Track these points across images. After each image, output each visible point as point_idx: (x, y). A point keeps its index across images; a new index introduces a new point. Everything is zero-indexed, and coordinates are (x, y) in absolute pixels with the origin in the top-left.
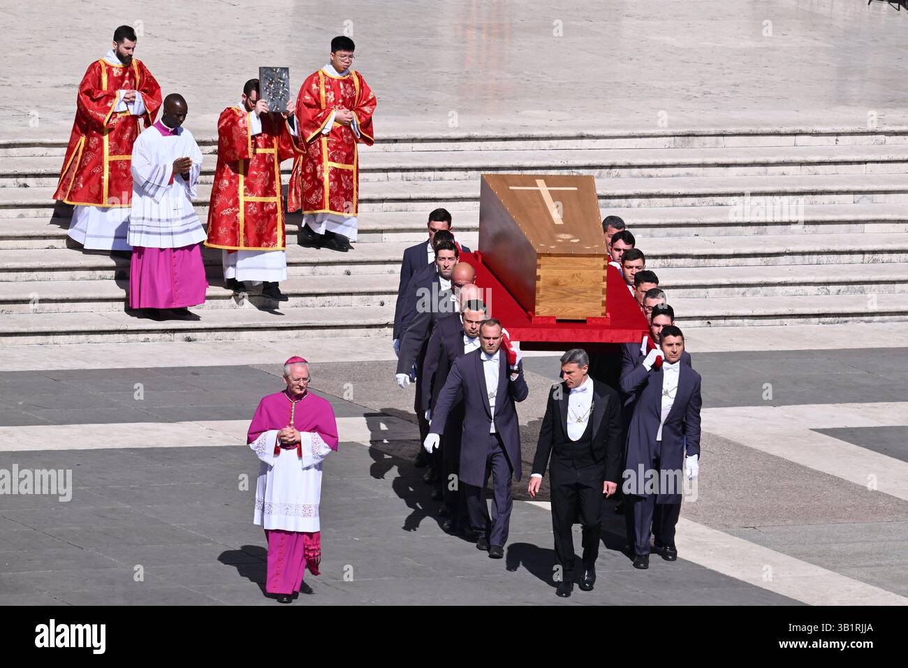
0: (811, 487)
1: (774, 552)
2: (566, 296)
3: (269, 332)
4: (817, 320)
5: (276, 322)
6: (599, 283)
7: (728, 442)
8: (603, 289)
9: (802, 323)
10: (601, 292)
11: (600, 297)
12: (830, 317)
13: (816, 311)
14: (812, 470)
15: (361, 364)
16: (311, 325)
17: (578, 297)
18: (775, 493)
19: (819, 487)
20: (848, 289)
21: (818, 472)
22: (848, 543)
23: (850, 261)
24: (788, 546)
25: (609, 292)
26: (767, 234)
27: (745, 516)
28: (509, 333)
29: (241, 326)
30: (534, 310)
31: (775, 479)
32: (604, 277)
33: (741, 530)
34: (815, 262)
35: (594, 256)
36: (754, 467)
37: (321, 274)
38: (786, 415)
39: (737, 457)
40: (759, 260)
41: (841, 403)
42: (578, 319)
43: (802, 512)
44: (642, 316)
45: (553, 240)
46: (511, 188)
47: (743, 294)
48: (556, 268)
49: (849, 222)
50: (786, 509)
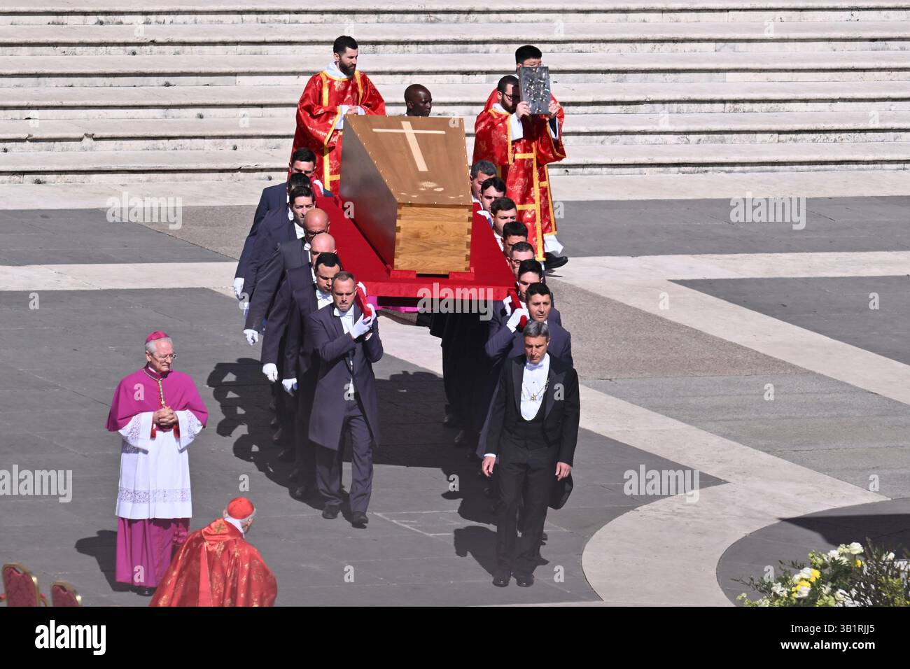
0: (669, 339)
1: (630, 404)
2: (427, 249)
3: (120, 175)
4: (676, 169)
5: (127, 165)
6: (463, 236)
7: (585, 292)
8: (467, 242)
9: (662, 172)
10: (465, 246)
11: (465, 251)
12: (690, 166)
13: (675, 160)
14: (670, 322)
15: (213, 208)
16: (163, 168)
17: (439, 250)
18: (632, 345)
19: (677, 339)
20: (709, 138)
21: (676, 324)
22: (705, 397)
23: (710, 110)
24: (644, 399)
25: (473, 245)
26: (627, 82)
27: (601, 368)
28: (366, 287)
29: (92, 169)
30: (393, 263)
31: (632, 330)
32: (468, 229)
33: (597, 381)
34: (675, 110)
35: (458, 206)
36: (611, 318)
37: (173, 117)
38: (644, 266)
39: (594, 308)
40: (618, 108)
41: (700, 254)
42: (439, 273)
43: (659, 365)
44: (508, 271)
45: (415, 189)
46: (374, 130)
47: (602, 142)
48: (416, 219)
49: (711, 71)
50: (644, 361)
